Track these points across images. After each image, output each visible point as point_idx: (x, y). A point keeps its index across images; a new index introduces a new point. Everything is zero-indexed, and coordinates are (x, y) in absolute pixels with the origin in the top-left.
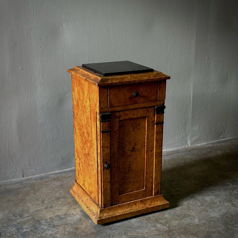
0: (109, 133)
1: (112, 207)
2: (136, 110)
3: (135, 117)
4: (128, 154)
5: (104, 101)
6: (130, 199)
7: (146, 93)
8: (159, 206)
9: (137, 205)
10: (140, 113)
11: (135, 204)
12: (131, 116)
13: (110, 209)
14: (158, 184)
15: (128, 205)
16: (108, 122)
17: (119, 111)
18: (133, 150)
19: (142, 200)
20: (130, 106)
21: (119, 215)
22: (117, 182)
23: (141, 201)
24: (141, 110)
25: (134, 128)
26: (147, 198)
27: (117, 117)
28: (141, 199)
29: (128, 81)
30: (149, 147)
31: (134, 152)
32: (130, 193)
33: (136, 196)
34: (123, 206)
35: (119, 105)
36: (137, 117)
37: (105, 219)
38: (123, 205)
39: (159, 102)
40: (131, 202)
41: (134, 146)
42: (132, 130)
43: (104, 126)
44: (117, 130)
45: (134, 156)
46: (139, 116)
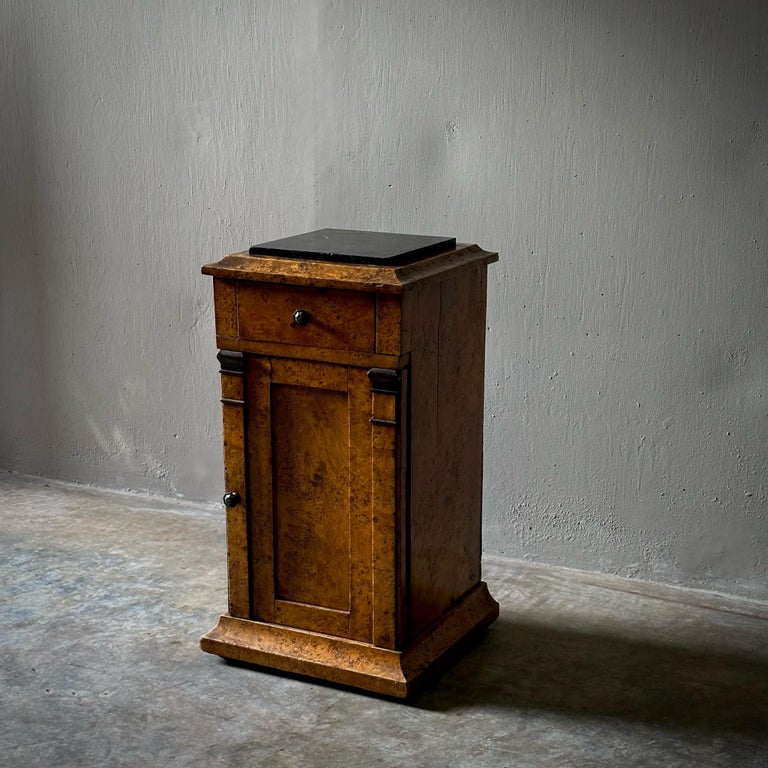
0: (241, 409)
1: (252, 624)
2: (318, 366)
3: (314, 384)
4: (304, 488)
5: (227, 319)
6: (305, 623)
7: (341, 322)
8: (372, 678)
9: (319, 648)
10: (329, 379)
11: (315, 642)
12: (303, 380)
13: (244, 626)
14: (386, 613)
15: (295, 638)
16: (239, 379)
17: (270, 357)
18: (318, 480)
19: (336, 642)
20: (299, 349)
21: (256, 651)
22: (269, 558)
23: (332, 641)
24: (330, 368)
25: (316, 415)
26: (352, 642)
27: (265, 371)
28: (334, 638)
29: (280, 276)
30: (359, 487)
31: (319, 489)
32: (308, 606)
33: (325, 624)
34: (279, 633)
35: (264, 338)
36: (321, 386)
37: (221, 643)
38: (282, 630)
39: (379, 357)
40: (305, 632)
41: (319, 470)
42: (311, 420)
43: (230, 386)
44: (266, 408)
45: (321, 502)
46: (325, 384)
